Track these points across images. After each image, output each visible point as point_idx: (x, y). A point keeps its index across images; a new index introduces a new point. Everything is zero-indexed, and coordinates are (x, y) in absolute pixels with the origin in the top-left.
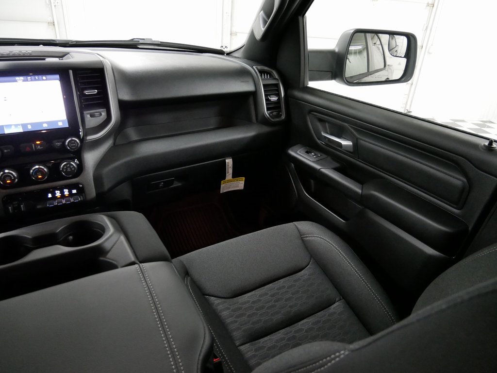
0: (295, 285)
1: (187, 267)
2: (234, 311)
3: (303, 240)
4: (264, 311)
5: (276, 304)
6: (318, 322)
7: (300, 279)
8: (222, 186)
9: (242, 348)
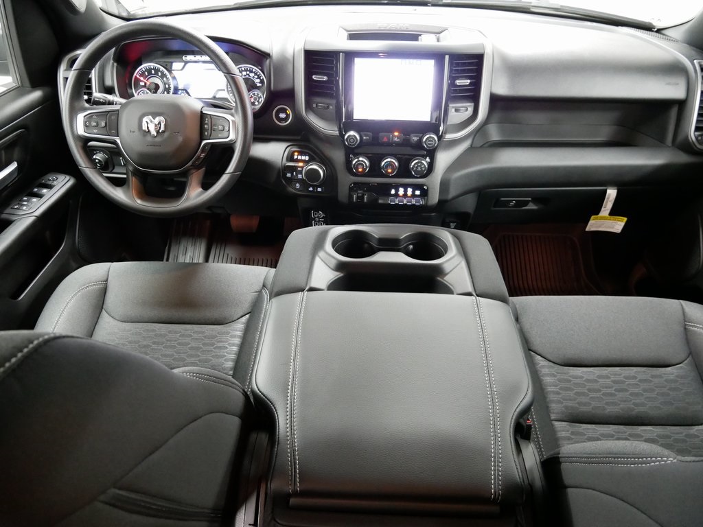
0: (651, 381)
1: (519, 312)
2: (560, 380)
3: (685, 329)
4: (598, 395)
5: (617, 393)
6: (668, 437)
7: (663, 377)
8: (591, 222)
9: (557, 424)
